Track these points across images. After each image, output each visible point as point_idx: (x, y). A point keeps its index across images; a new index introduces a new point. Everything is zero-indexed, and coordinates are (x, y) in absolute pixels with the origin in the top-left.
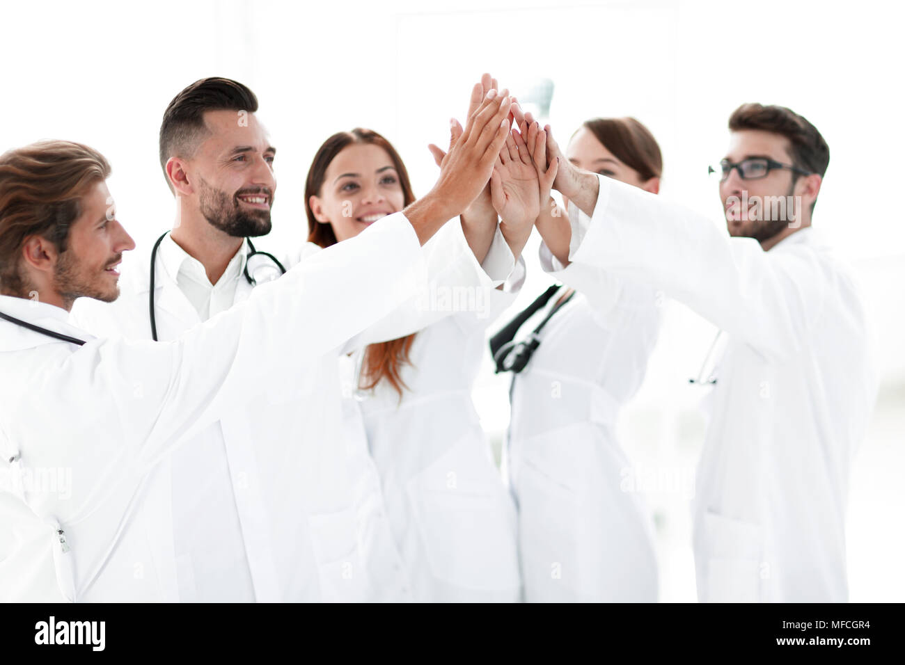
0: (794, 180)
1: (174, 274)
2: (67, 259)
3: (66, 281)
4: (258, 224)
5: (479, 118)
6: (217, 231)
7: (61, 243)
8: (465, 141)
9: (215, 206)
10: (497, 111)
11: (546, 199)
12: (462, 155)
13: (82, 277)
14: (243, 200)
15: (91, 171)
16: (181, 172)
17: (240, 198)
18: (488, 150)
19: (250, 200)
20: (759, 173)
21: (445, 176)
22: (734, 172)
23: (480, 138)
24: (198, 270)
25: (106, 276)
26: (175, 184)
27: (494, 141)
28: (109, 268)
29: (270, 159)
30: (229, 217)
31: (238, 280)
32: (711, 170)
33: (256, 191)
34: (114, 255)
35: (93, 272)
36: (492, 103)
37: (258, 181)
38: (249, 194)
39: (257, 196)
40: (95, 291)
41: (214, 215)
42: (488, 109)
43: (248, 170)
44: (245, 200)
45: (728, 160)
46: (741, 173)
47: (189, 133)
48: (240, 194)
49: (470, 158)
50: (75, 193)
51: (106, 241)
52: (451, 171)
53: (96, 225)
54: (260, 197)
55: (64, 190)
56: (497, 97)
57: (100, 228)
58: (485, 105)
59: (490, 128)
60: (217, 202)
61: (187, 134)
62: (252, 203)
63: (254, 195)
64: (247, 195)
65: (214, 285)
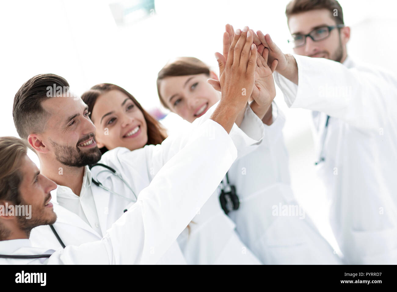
4: (94, 157)
6: (70, 167)
8: (232, 64)
9: (66, 156)
10: (246, 41)
15: (20, 151)
16: (38, 141)
17: (78, 146)
19: (85, 144)
20: (324, 35)
22: (309, 39)
25: (46, 209)
26: (37, 149)
30: (76, 159)
31: (90, 187)
33: (87, 138)
34: (47, 195)
35: (39, 209)
36: (241, 37)
37: (87, 132)
38: (84, 141)
39: (89, 140)
40: (43, 220)
41: (67, 160)
42: (240, 41)
43: (79, 127)
44: (82, 145)
46: (312, 38)
47: (36, 118)
48: (78, 144)
49: (239, 74)
50: (16, 167)
53: (32, 181)
54: (90, 140)
56: (242, 33)
57: (35, 182)
58: (237, 40)
60: (68, 153)
61: (35, 119)
62: (87, 146)
63: (86, 141)
64: (83, 142)
65: (79, 196)
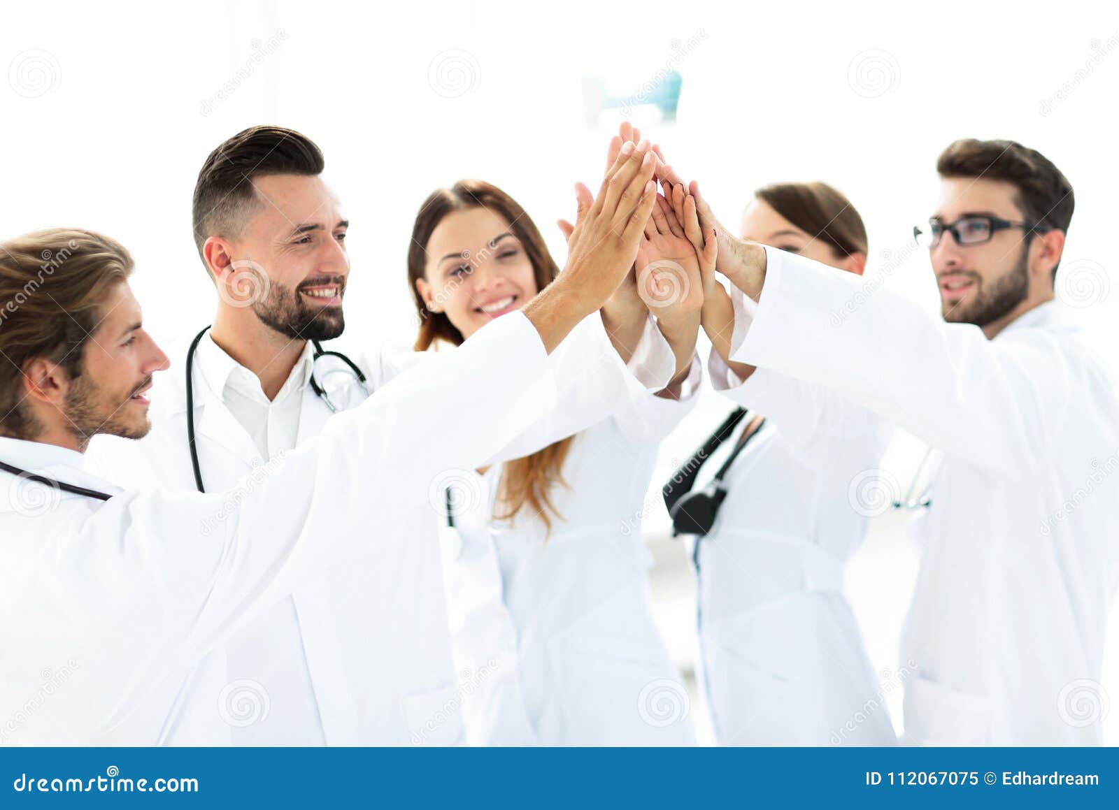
0: (1028, 241)
1: (219, 388)
2: (81, 387)
3: (81, 416)
4: (327, 326)
5: (615, 182)
6: (273, 332)
7: (74, 368)
8: (598, 213)
9: (271, 303)
10: (638, 170)
11: (710, 284)
12: (596, 232)
13: (101, 410)
14: (307, 294)
15: (110, 270)
16: (224, 255)
17: (302, 291)
18: (631, 223)
19: (316, 293)
20: (981, 235)
21: (574, 262)
22: (947, 235)
23: (618, 209)
24: (251, 382)
25: (133, 406)
26: (216, 271)
27: (637, 212)
28: (136, 396)
29: (341, 237)
30: (289, 316)
31: (302, 391)
32: (917, 232)
33: (325, 281)
34: (141, 378)
35: (116, 401)
36: (630, 159)
37: (328, 270)
38: (317, 286)
39: (327, 288)
40: (118, 426)
41: (270, 313)
42: (627, 169)
43: (314, 254)
44: (310, 293)
45: (939, 219)
46: (956, 236)
47: (234, 206)
48: (303, 287)
49: (607, 235)
50: (91, 301)
51: (131, 359)
52: (582, 254)
53: (118, 340)
54: (331, 288)
55: (76, 296)
56: (635, 152)
57: (123, 345)
58: (621, 163)
59: (632, 195)
60: (274, 297)
61: (231, 207)
62: (319, 297)
63: (321, 286)
64: (313, 287)
65: (271, 400)
